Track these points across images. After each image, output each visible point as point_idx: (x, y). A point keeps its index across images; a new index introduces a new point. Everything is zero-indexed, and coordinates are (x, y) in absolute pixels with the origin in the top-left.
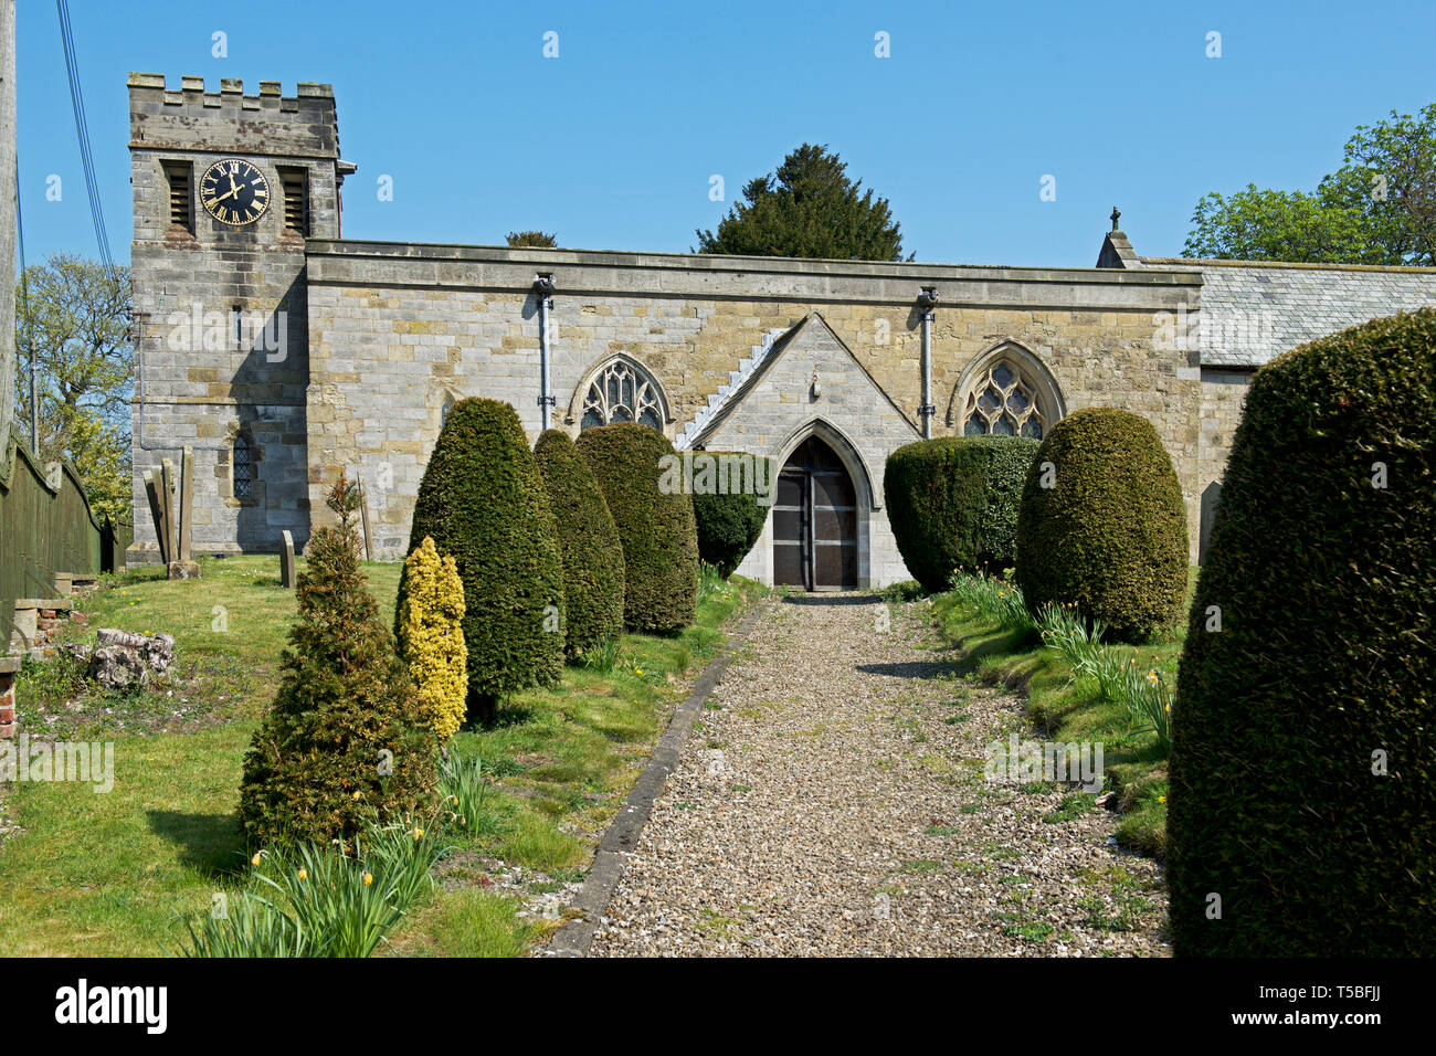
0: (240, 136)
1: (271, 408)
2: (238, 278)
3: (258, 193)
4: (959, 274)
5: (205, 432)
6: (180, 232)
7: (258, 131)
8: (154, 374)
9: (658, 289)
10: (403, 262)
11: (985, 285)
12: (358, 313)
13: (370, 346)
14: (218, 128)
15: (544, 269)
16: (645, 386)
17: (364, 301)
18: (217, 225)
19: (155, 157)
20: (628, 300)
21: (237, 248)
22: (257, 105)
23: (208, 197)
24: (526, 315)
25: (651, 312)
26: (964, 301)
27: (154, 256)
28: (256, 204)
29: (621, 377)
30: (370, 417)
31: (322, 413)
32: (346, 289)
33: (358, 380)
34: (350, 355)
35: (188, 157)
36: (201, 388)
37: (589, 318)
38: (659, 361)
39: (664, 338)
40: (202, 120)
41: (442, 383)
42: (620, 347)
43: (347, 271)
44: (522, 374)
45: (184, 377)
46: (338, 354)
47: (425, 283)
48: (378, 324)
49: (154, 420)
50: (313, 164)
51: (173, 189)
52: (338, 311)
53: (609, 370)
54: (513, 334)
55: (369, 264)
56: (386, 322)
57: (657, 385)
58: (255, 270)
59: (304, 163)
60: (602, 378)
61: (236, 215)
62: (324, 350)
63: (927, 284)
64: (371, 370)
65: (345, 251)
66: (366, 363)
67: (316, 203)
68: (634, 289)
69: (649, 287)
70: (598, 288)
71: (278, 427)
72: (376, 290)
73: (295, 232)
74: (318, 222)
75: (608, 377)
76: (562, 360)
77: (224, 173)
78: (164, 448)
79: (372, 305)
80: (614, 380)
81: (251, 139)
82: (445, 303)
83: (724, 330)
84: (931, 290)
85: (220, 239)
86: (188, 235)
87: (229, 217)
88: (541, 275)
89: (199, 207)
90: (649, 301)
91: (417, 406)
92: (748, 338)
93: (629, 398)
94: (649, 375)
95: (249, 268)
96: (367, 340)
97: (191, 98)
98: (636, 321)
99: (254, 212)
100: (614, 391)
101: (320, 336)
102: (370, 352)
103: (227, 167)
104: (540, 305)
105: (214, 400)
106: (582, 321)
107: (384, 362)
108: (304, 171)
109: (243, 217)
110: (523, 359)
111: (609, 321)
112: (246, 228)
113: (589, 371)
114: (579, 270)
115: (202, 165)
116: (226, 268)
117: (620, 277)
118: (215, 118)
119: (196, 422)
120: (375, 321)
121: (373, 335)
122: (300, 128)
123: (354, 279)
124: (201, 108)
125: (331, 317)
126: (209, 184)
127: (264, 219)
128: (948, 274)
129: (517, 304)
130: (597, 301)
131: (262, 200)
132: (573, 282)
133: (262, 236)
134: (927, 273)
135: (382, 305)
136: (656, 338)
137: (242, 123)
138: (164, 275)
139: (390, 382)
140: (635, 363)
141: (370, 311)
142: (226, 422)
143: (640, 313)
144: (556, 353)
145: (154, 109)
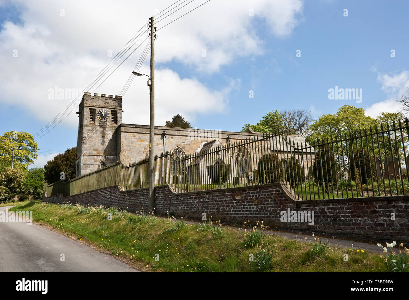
0: (105, 104)
1: (109, 157)
2: (103, 131)
3: (108, 115)
4: (233, 133)
5: (96, 161)
6: (92, 122)
7: (108, 104)
8: (86, 149)
9: (184, 135)
10: (139, 129)
11: (237, 135)
12: (130, 138)
13: (132, 144)
14: (101, 103)
15: (164, 130)
16: (182, 152)
17: (131, 136)
18: (100, 121)
19: (89, 108)
20: (179, 136)
21: (103, 125)
22: (108, 99)
23: (98, 116)
24: (161, 139)
25: (183, 138)
26: (234, 138)
27: (88, 127)
28: (107, 117)
29: (178, 151)
30: (132, 158)
31: (123, 157)
32: (128, 133)
33: (130, 151)
34: (129, 146)
35: (95, 108)
36: (95, 152)
37: (172, 140)
38: (184, 148)
39: (185, 143)
40: (98, 101)
41: (145, 151)
42: (177, 145)
43: (129, 130)
44: (160, 150)
45: (92, 150)
46: (126, 146)
47: (143, 132)
48: (134, 140)
49: (86, 159)
50: (118, 110)
51: (91, 114)
52: (127, 137)
53: (175, 149)
54: (159, 142)
55: (133, 129)
56: (136, 140)
57: (184, 152)
58: (106, 130)
59: (116, 110)
60: (174, 150)
61: (103, 119)
62: (124, 145)
63: (228, 135)
64: (132, 148)
65: (129, 126)
66: (132, 147)
67: (118, 117)
68: (180, 135)
69: (182, 134)
70: (174, 134)
71: (110, 160)
72: (134, 134)
73: (114, 123)
74: (119, 121)
75: (175, 151)
76: (167, 147)
77: (101, 111)
78: (87, 164)
79: (133, 136)
80: (176, 151)
81: (107, 105)
82: (146, 136)
83: (195, 142)
84: (228, 136)
85: (100, 124)
86: (94, 123)
87: (102, 119)
88: (164, 132)
89: (96, 117)
90: (182, 137)
91: (141, 156)
92: (199, 144)
93: (179, 155)
94: (183, 151)
95: (105, 129)
96: (132, 143)
97: (96, 97)
98: (180, 140)
99: (107, 119)
100: (176, 153)
101: (123, 142)
102: (132, 145)
103: (102, 110)
104: (163, 137)
105: (97, 155)
106: (171, 140)
107: (135, 147)
108: (116, 111)
109: (104, 119)
110: (160, 147)
111: (175, 140)
112: (105, 122)
113: (172, 149)
114: (170, 131)
115: (97, 110)
116: (101, 129)
117: (178, 132)
118: (100, 101)
119: (94, 159)
120: (133, 139)
121: (133, 142)
122: (116, 104)
123: (130, 131)
124: (98, 99)
125: (125, 138)
126: (98, 113)
127: (108, 120)
128: (232, 133)
129: (160, 136)
130: (173, 136)
131: (108, 116)
132: (169, 133)
133: (108, 123)
134: (228, 133)
135: (135, 136)
136: (184, 144)
137: (105, 102)
138: (89, 130)
139: (136, 151)
140: (180, 148)
141: (132, 137)
142: (100, 159)
143: (181, 139)
144: (167, 146)
145: (89, 99)
